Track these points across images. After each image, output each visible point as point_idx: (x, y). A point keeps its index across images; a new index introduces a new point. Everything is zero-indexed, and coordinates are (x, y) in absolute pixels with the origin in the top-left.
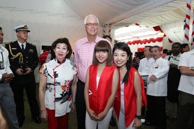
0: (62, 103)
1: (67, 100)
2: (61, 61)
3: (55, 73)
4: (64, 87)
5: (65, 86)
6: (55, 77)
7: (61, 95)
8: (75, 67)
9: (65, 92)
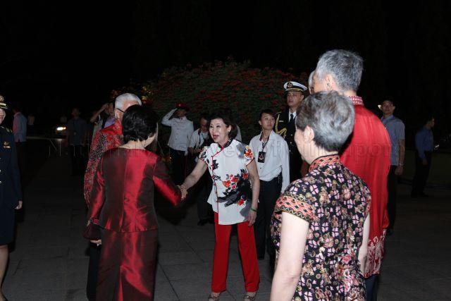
0: (227, 205)
1: (234, 202)
2: (222, 144)
3: (214, 161)
4: (226, 183)
5: (228, 182)
6: (214, 168)
7: (224, 193)
8: (245, 153)
9: (229, 191)
